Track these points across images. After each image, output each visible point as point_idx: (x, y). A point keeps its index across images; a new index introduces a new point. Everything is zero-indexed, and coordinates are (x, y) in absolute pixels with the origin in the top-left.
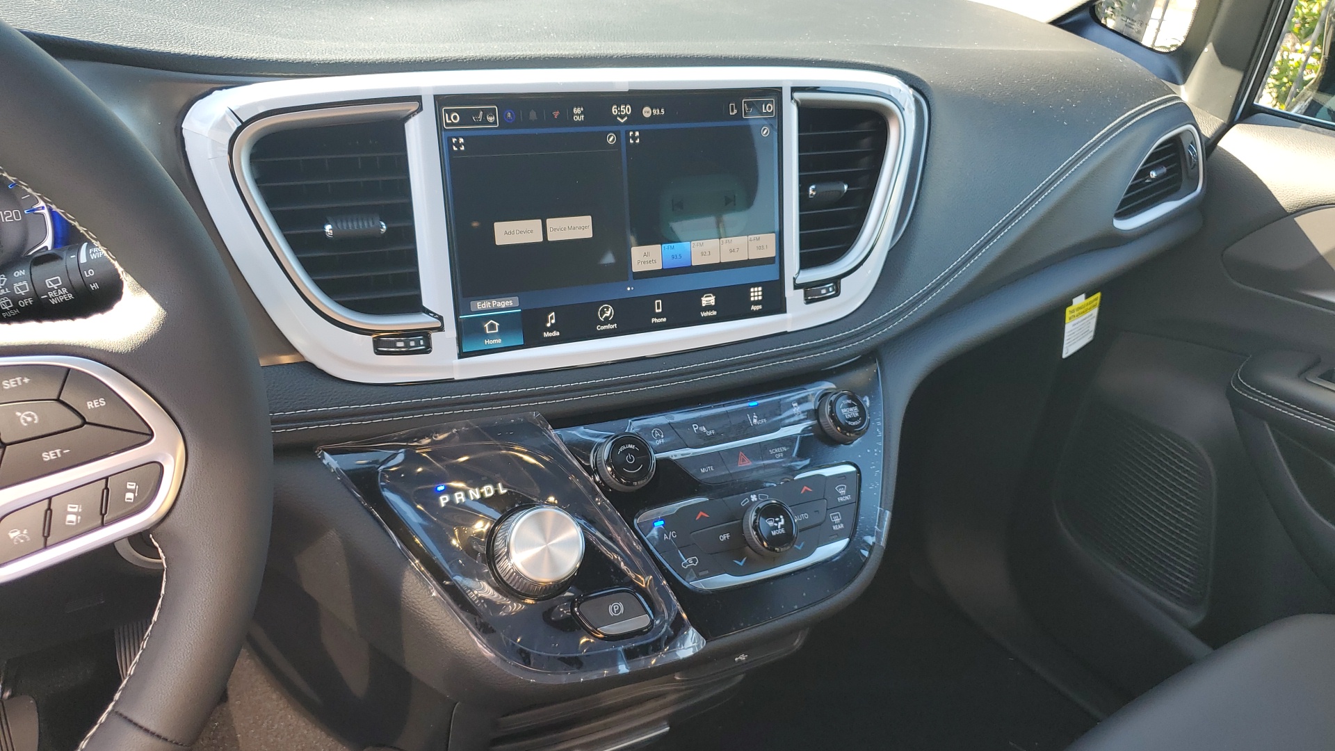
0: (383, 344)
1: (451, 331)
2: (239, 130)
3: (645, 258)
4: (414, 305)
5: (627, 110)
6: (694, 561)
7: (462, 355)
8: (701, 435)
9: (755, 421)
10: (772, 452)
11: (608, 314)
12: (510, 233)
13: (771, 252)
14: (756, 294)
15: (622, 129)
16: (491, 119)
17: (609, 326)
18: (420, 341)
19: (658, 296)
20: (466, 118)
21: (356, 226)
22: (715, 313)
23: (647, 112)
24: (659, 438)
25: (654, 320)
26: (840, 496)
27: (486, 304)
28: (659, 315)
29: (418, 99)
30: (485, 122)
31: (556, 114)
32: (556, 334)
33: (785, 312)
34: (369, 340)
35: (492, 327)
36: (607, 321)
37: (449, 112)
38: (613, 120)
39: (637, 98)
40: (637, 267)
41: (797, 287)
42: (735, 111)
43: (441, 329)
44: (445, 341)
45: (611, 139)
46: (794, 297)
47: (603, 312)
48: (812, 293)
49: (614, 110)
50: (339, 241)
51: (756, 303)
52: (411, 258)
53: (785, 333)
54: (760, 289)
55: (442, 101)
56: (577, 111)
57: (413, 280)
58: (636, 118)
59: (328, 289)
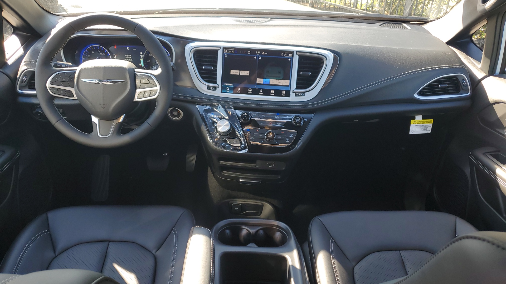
0: (208, 88)
1: (220, 88)
2: (192, 49)
3: (260, 81)
4: (215, 82)
5: (259, 52)
6: (253, 138)
7: (221, 92)
8: (263, 117)
9: (277, 117)
10: (278, 124)
11: (250, 90)
12: (233, 72)
13: (288, 84)
14: (284, 92)
15: (258, 56)
16: (232, 52)
17: (250, 93)
18: (214, 89)
19: (261, 89)
20: (228, 51)
21: (208, 67)
22: (274, 94)
23: (263, 53)
24: (255, 115)
25: (260, 93)
26: (290, 136)
27: (227, 84)
28: (261, 93)
29: (220, 47)
30: (231, 52)
31: (245, 52)
32: (240, 92)
33: (290, 97)
34: (206, 87)
35: (228, 89)
36: (250, 92)
37: (225, 50)
38: (256, 54)
39: (261, 50)
40: (257, 82)
41: (293, 92)
42: (283, 55)
43: (218, 87)
44: (219, 89)
45: (255, 58)
46: (292, 94)
47: (249, 90)
48: (297, 94)
49: (257, 52)
50: (205, 70)
51: (284, 94)
52: (216, 74)
53: (290, 101)
54: (285, 91)
55: (224, 48)
56: (249, 52)
57: (216, 78)
58: (261, 54)
59: (202, 77)
